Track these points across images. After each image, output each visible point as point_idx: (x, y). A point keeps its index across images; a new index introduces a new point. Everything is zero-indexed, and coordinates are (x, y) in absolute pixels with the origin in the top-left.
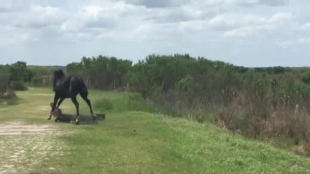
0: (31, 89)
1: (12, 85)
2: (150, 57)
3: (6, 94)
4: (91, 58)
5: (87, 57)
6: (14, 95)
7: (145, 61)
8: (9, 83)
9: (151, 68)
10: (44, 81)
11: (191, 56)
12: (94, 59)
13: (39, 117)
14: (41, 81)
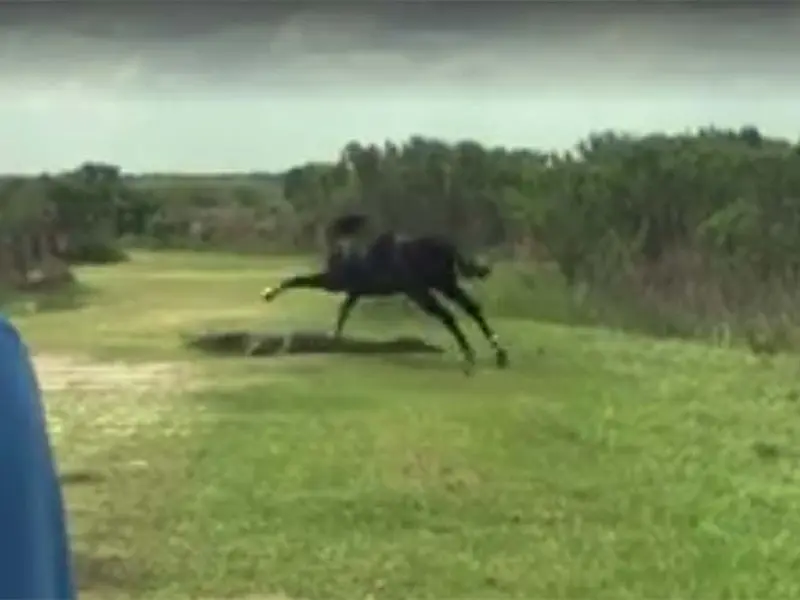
0: (139, 256)
1: (62, 244)
2: (597, 142)
3: (36, 275)
4: (381, 145)
5: (365, 143)
6: (68, 279)
7: (576, 156)
8: (52, 239)
9: (596, 177)
10: (196, 227)
11: (765, 132)
12: (391, 149)
13: (142, 342)
14: (184, 227)
